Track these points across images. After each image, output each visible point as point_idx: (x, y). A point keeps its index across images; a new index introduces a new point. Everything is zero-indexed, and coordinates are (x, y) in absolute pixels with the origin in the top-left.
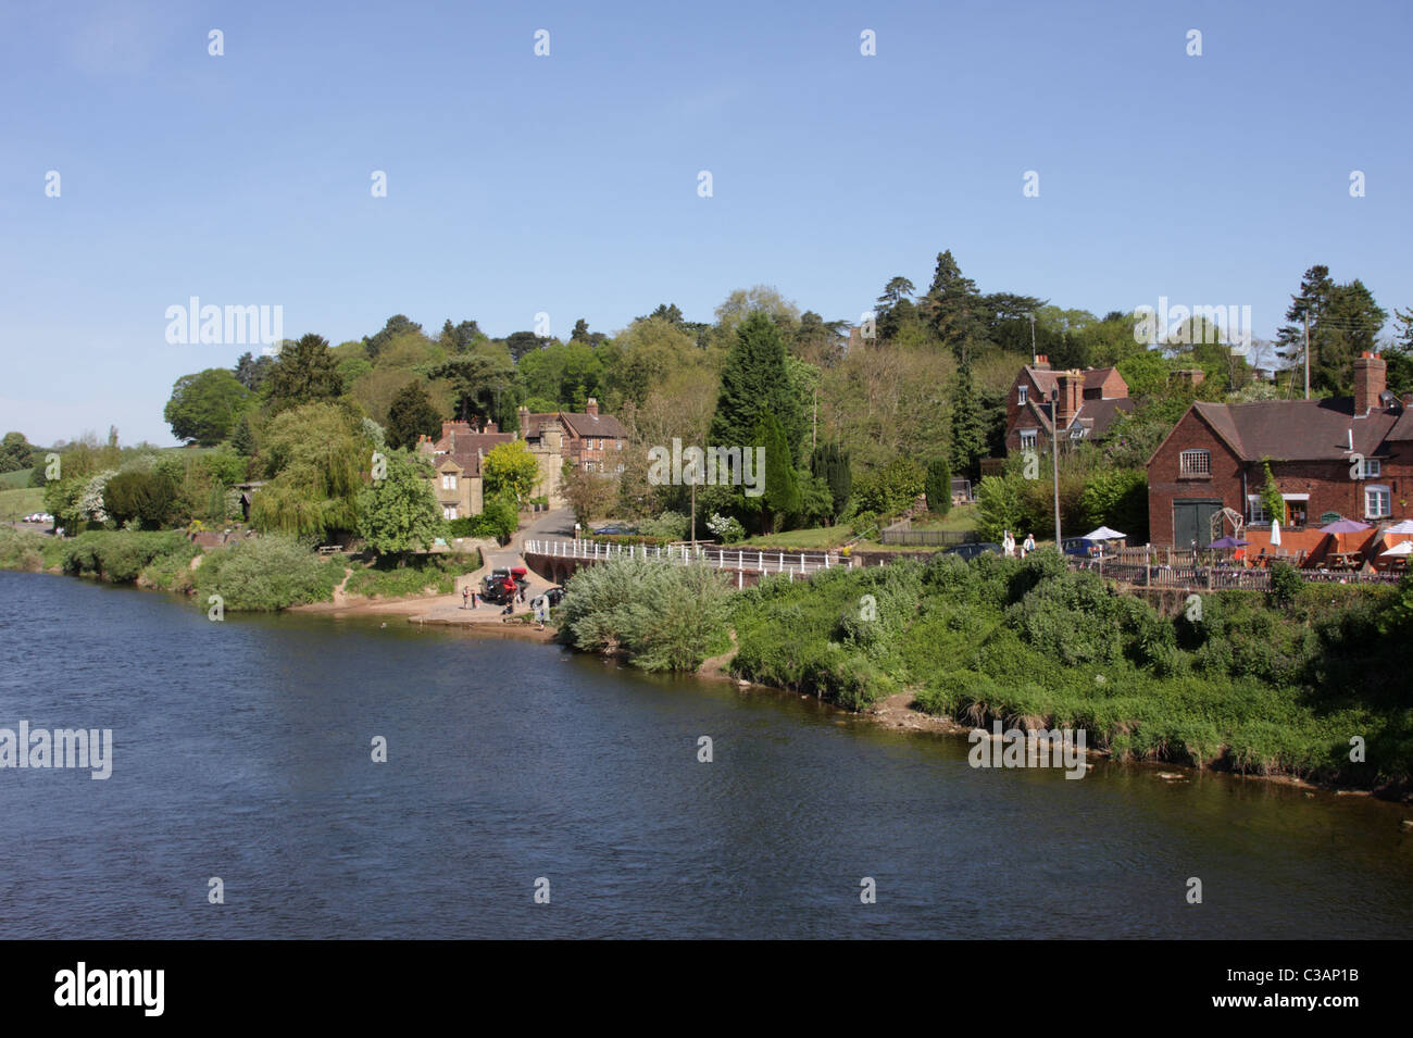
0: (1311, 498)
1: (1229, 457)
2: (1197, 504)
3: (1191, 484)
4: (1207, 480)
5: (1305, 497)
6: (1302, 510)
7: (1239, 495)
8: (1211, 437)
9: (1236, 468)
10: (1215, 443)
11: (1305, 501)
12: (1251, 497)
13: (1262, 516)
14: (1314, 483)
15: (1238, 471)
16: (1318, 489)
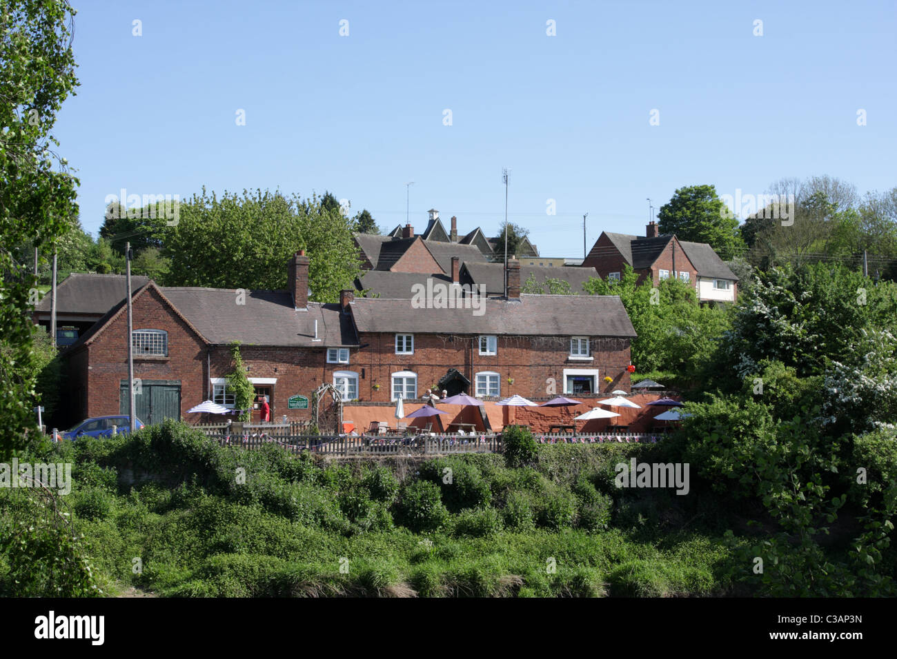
0: (277, 382)
1: (190, 339)
2: (150, 386)
3: (144, 365)
4: (164, 362)
5: (272, 381)
6: (267, 394)
7: (201, 377)
8: (170, 318)
9: (198, 350)
10: (175, 324)
11: (273, 385)
12: (214, 381)
13: (224, 399)
14: (282, 368)
15: (200, 353)
16: (286, 374)
